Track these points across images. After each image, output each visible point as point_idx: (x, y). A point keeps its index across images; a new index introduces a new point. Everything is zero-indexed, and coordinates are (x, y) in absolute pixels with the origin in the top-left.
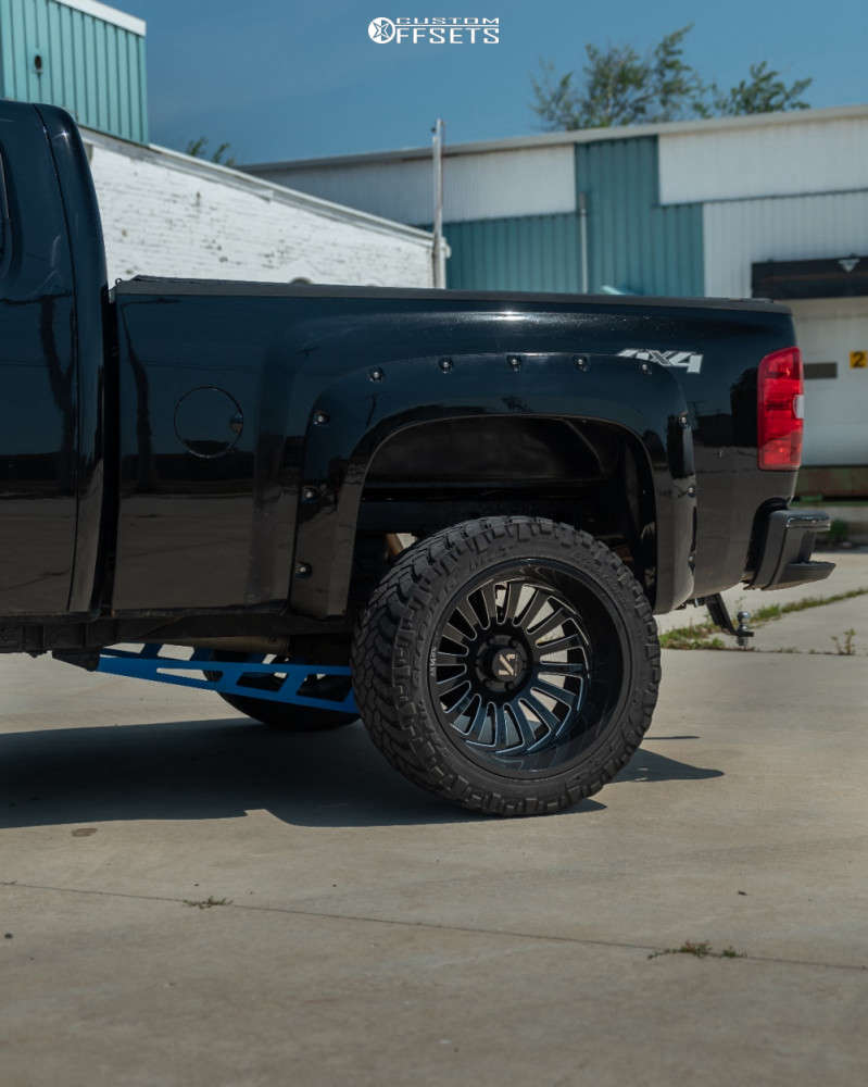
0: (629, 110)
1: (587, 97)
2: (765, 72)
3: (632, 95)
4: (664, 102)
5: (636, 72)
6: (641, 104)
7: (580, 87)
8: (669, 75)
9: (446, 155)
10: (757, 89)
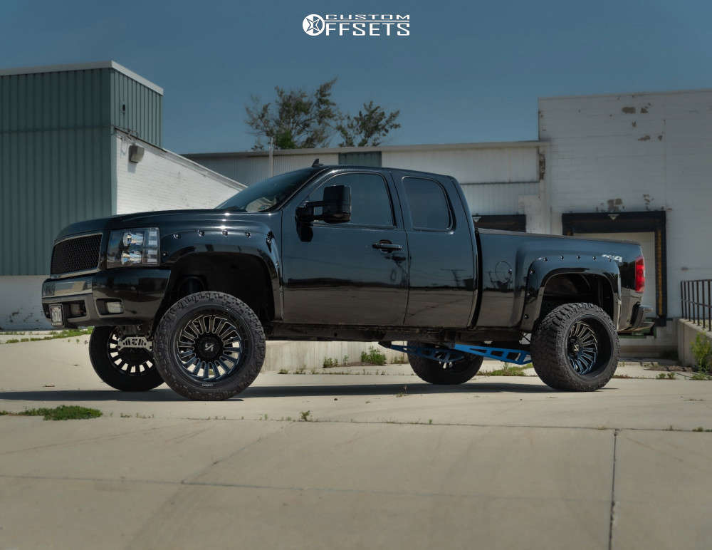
0: (301, 125)
1: (278, 117)
2: (373, 108)
3: (303, 117)
4: (320, 122)
5: (305, 104)
6: (308, 122)
7: (274, 112)
8: (323, 107)
9: (275, 156)
10: (370, 117)
